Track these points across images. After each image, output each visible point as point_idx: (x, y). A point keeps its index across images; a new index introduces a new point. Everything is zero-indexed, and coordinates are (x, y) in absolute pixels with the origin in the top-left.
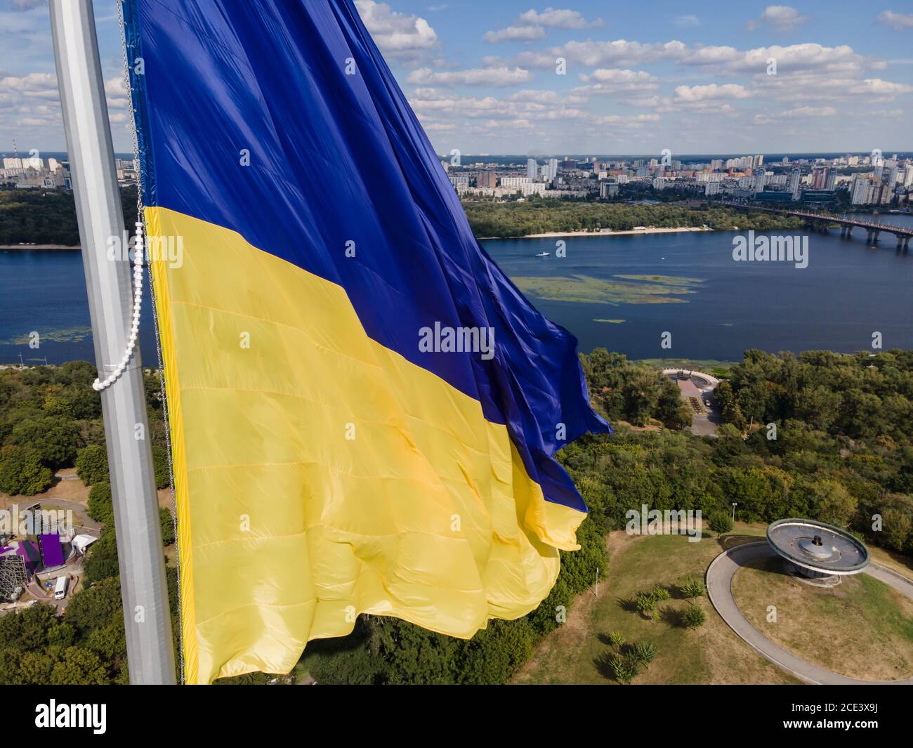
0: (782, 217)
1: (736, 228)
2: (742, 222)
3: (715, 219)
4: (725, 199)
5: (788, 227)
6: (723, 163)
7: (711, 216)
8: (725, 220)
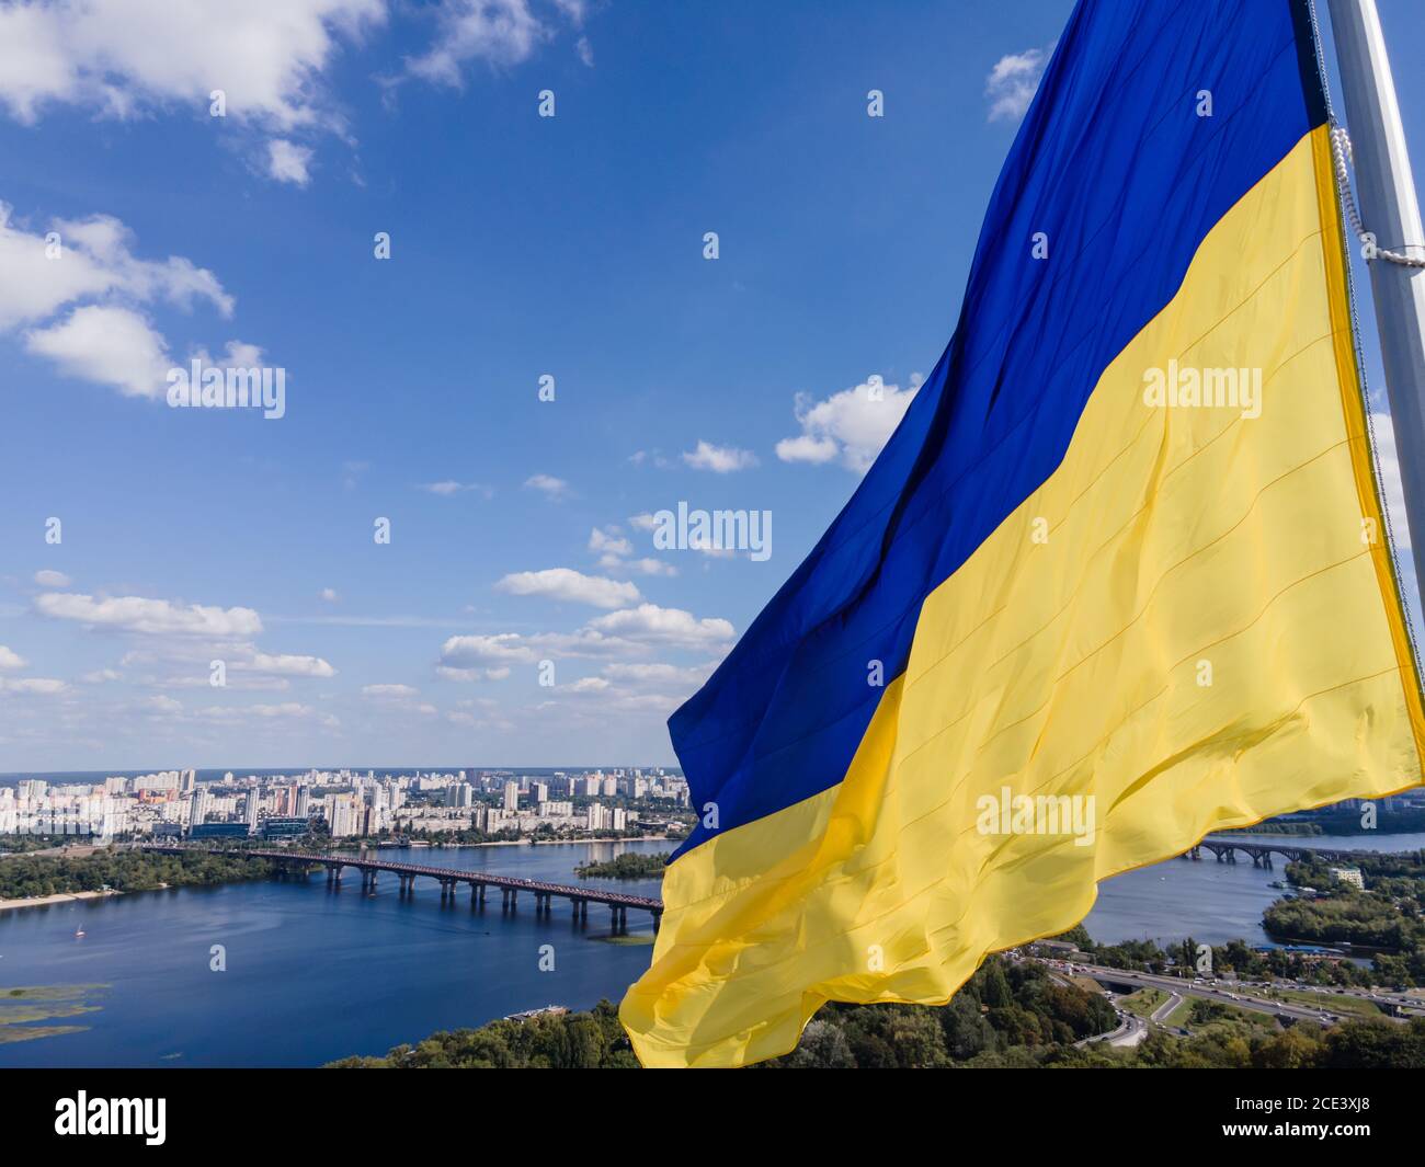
0: (240, 861)
1: (164, 885)
2: (174, 874)
3: (125, 874)
4: (137, 840)
5: (249, 875)
6: (127, 783)
7: (116, 868)
8: (144, 873)
